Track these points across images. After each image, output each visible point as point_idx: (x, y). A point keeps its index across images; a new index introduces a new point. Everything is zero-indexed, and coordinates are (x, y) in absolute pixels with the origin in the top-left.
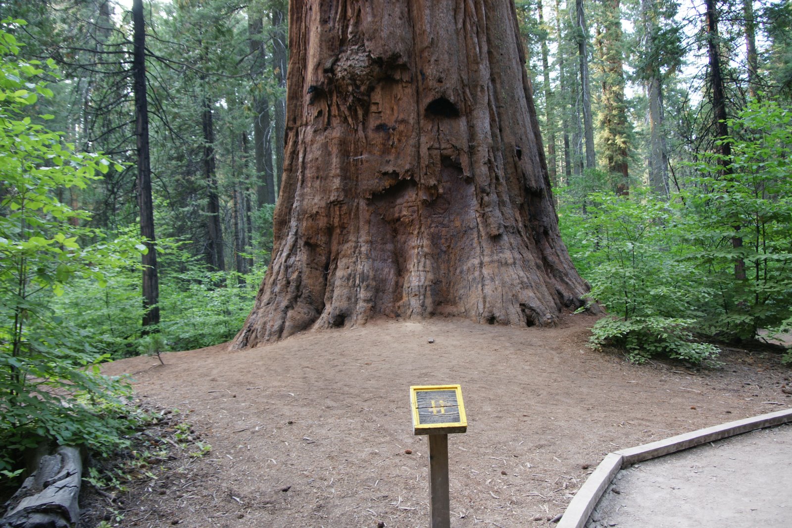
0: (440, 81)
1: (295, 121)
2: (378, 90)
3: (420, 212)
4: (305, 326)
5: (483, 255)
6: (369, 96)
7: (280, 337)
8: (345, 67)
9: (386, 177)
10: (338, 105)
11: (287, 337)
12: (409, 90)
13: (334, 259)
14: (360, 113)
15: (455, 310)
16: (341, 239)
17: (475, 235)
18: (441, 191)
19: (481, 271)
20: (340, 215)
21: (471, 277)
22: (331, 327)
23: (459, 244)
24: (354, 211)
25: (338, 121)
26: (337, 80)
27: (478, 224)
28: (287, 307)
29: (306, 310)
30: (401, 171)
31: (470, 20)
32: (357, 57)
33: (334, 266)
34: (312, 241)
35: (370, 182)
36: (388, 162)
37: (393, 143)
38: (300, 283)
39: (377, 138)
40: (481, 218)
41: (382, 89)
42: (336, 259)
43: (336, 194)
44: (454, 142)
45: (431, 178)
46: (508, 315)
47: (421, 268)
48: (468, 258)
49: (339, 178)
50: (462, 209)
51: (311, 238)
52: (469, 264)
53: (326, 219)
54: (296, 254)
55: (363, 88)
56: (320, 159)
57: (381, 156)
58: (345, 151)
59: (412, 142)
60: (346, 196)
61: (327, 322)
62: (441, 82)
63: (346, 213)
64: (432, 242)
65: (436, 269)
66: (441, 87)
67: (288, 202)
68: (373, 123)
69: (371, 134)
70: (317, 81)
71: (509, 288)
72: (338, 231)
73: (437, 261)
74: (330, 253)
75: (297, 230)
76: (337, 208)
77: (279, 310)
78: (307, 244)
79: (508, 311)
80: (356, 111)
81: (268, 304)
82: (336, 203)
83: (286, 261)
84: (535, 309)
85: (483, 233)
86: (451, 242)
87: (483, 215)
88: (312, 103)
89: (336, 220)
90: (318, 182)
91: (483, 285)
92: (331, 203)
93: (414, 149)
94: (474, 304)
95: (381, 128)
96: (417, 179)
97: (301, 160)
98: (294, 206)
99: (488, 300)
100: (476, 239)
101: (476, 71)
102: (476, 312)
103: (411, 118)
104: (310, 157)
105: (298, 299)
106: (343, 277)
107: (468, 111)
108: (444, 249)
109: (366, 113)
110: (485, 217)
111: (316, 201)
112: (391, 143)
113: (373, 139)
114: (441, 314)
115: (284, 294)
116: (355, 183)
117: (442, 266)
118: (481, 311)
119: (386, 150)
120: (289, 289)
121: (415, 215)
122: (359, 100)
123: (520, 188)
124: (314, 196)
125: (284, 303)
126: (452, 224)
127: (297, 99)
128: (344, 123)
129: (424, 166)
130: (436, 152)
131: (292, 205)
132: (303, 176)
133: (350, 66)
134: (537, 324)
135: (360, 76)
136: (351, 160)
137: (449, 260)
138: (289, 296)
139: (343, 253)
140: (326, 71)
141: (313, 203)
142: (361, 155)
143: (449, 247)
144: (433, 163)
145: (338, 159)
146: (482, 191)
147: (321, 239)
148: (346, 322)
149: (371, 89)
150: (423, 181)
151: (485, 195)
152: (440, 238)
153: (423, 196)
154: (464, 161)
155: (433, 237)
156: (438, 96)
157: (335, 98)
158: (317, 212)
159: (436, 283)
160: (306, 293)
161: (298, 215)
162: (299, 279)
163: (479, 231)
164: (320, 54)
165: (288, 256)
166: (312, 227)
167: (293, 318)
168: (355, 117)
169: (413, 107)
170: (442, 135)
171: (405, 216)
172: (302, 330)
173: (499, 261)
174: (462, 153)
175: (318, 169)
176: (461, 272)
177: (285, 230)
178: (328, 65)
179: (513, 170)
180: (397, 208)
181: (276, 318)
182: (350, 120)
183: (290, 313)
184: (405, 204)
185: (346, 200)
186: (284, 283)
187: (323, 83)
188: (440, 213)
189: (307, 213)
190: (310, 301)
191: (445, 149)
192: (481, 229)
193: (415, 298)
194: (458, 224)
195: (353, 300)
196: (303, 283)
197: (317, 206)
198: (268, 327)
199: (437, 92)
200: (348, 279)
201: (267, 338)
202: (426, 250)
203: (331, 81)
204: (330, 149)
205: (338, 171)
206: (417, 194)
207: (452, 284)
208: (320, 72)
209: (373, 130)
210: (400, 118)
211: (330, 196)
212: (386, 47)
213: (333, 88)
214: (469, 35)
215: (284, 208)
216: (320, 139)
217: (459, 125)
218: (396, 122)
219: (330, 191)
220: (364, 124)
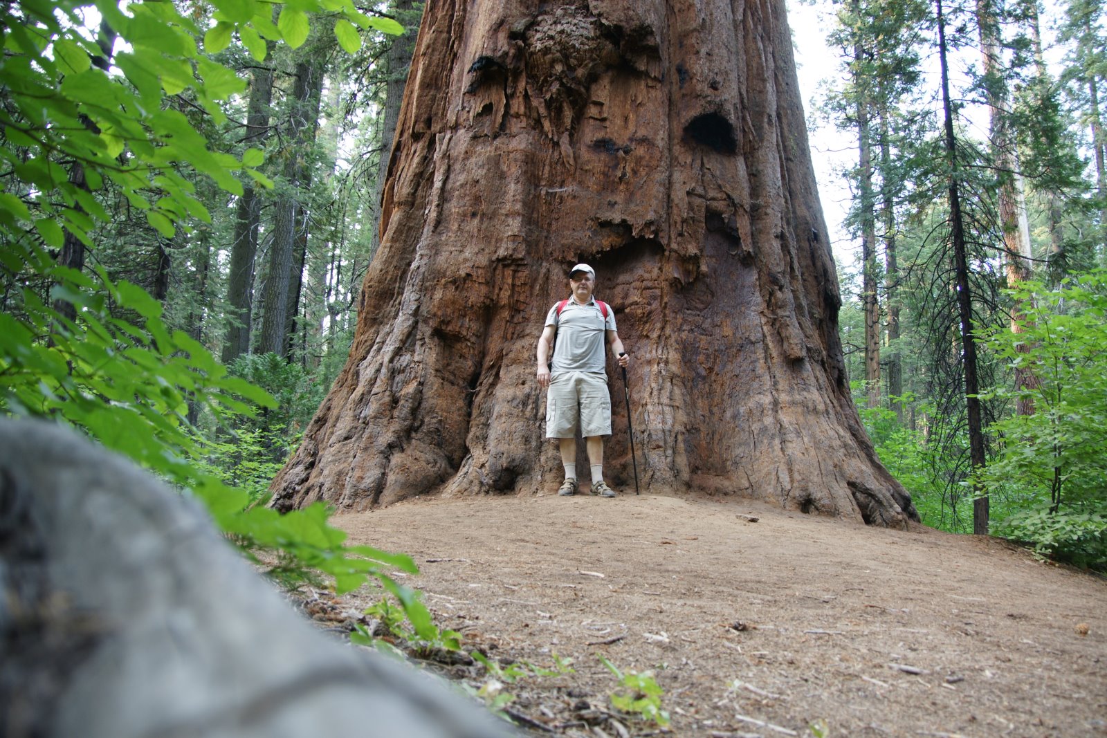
0: (714, 86)
1: (428, 123)
2: (605, 81)
3: (666, 300)
4: (429, 486)
5: (777, 390)
6: (588, 89)
7: (376, 502)
8: (552, 33)
9: (605, 231)
10: (526, 97)
11: (392, 503)
12: (659, 94)
13: (492, 367)
14: (568, 114)
15: (726, 483)
16: (510, 331)
17: (760, 354)
18: (704, 268)
19: (775, 418)
20: (513, 285)
21: (755, 427)
22: (487, 492)
23: (729, 367)
24: (540, 281)
25: (524, 125)
26: (532, 54)
27: (764, 336)
28: (391, 446)
29: (430, 457)
30: (637, 223)
31: (752, 15)
32: (575, 21)
33: (491, 380)
34: (450, 328)
35: (577, 234)
36: (612, 205)
37: (624, 175)
38: (420, 403)
39: (596, 162)
40: (770, 328)
41: (612, 82)
42: (496, 367)
43: (511, 246)
44: (728, 189)
45: (690, 243)
46: (833, 498)
47: (665, 400)
48: (747, 393)
49: (519, 219)
50: (734, 307)
51: (448, 323)
52: (751, 404)
53: (484, 289)
54: (414, 351)
55: (580, 72)
56: (483, 182)
57: (599, 193)
58: (533, 175)
59: (660, 176)
60: (528, 253)
61: (476, 482)
62: (716, 89)
63: (525, 284)
64: (684, 356)
65: (691, 406)
66: (716, 96)
67: (402, 259)
68: (590, 134)
69: (585, 154)
70: (494, 50)
71: (826, 452)
72: (506, 314)
73: (691, 393)
74: (483, 354)
75: (418, 307)
76: (508, 272)
77: (374, 450)
78: (438, 333)
79: (833, 491)
80: (559, 110)
81: (346, 439)
82: (508, 262)
83: (391, 361)
84: (877, 492)
85: (774, 352)
86: (714, 363)
87: (773, 323)
88: (473, 91)
89: (505, 296)
90: (476, 221)
91: (783, 442)
92: (498, 260)
93: (662, 189)
94: (769, 474)
95: (603, 145)
96: (664, 241)
97: (438, 184)
98: (414, 266)
99: (796, 467)
100: (762, 361)
101: (760, 92)
102: (775, 488)
103: (659, 137)
104: (459, 178)
105: (413, 435)
106: (514, 399)
107: (748, 148)
108: (704, 373)
109: (579, 118)
110: (777, 325)
111: (467, 254)
112: (619, 174)
113: (589, 162)
114: (702, 489)
115: (385, 421)
116: (545, 234)
117: (700, 403)
118: (788, 487)
119: (608, 185)
120: (396, 413)
121: (655, 305)
122: (569, 91)
123: (819, 293)
124: (463, 246)
125: (386, 437)
126: (717, 330)
127: (438, 88)
128: (534, 128)
129: (679, 220)
130: (698, 201)
131: (409, 264)
132: (440, 213)
133: (562, 32)
134: (879, 520)
135: (578, 51)
136: (543, 192)
137: (710, 394)
138: (396, 426)
139: (512, 355)
140: (513, 36)
141: (461, 258)
142: (561, 186)
143: (711, 370)
144: (693, 218)
145: (519, 186)
146: (772, 282)
147: (469, 326)
148: (519, 484)
149: (593, 78)
150: (674, 246)
151: (777, 288)
152: (696, 351)
153: (673, 271)
154: (743, 225)
155: (685, 347)
156: (710, 109)
157: (522, 85)
158: (468, 275)
159: (691, 430)
160: (430, 422)
161: (423, 281)
162: (418, 397)
163: (766, 348)
164: (505, 8)
165: (398, 352)
166: (453, 303)
167: (403, 468)
168: (557, 120)
169: (663, 121)
170: (708, 177)
171: (636, 303)
172: (421, 493)
173: (803, 404)
174: (741, 211)
175: (477, 199)
176: (735, 417)
177: (389, 308)
178: (519, 26)
179: (809, 262)
180: (619, 289)
181: (367, 464)
182: (547, 125)
183: (397, 458)
184: (638, 284)
185: (528, 261)
186: (387, 399)
187: (506, 54)
188: (697, 308)
189: (444, 276)
190: (438, 438)
191: (713, 199)
192: (771, 345)
193: (660, 452)
194: (728, 331)
195: (534, 444)
196: (424, 405)
197: (469, 264)
198: (349, 482)
199: (710, 102)
200: (525, 404)
201: (346, 502)
202: (674, 368)
203: (520, 53)
204: (505, 168)
205: (518, 206)
206: (660, 269)
207: (717, 437)
208: (502, 36)
209: (589, 147)
210: (639, 135)
211: (497, 248)
212: (631, 13)
213: (522, 66)
214: (751, 36)
215: (391, 268)
216: (485, 151)
217: (736, 166)
218: (631, 140)
219: (499, 240)
220: (571, 135)
